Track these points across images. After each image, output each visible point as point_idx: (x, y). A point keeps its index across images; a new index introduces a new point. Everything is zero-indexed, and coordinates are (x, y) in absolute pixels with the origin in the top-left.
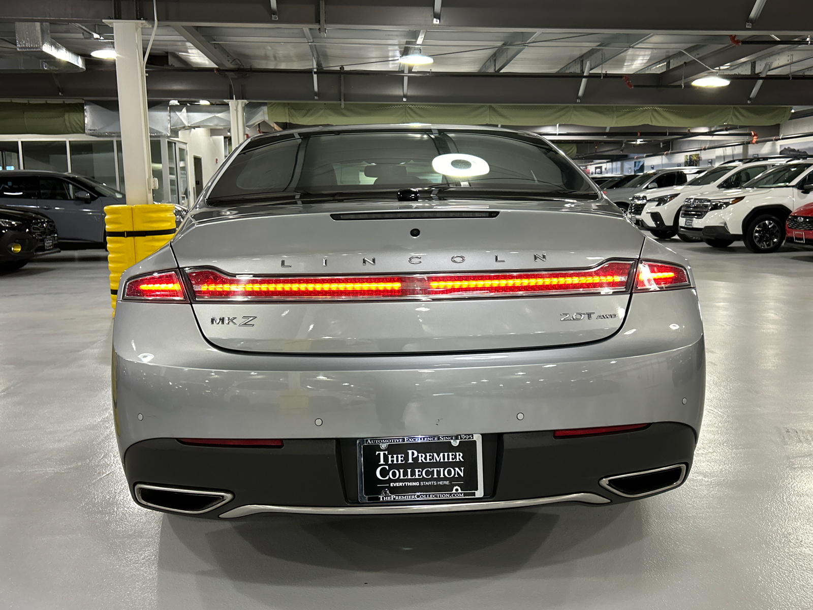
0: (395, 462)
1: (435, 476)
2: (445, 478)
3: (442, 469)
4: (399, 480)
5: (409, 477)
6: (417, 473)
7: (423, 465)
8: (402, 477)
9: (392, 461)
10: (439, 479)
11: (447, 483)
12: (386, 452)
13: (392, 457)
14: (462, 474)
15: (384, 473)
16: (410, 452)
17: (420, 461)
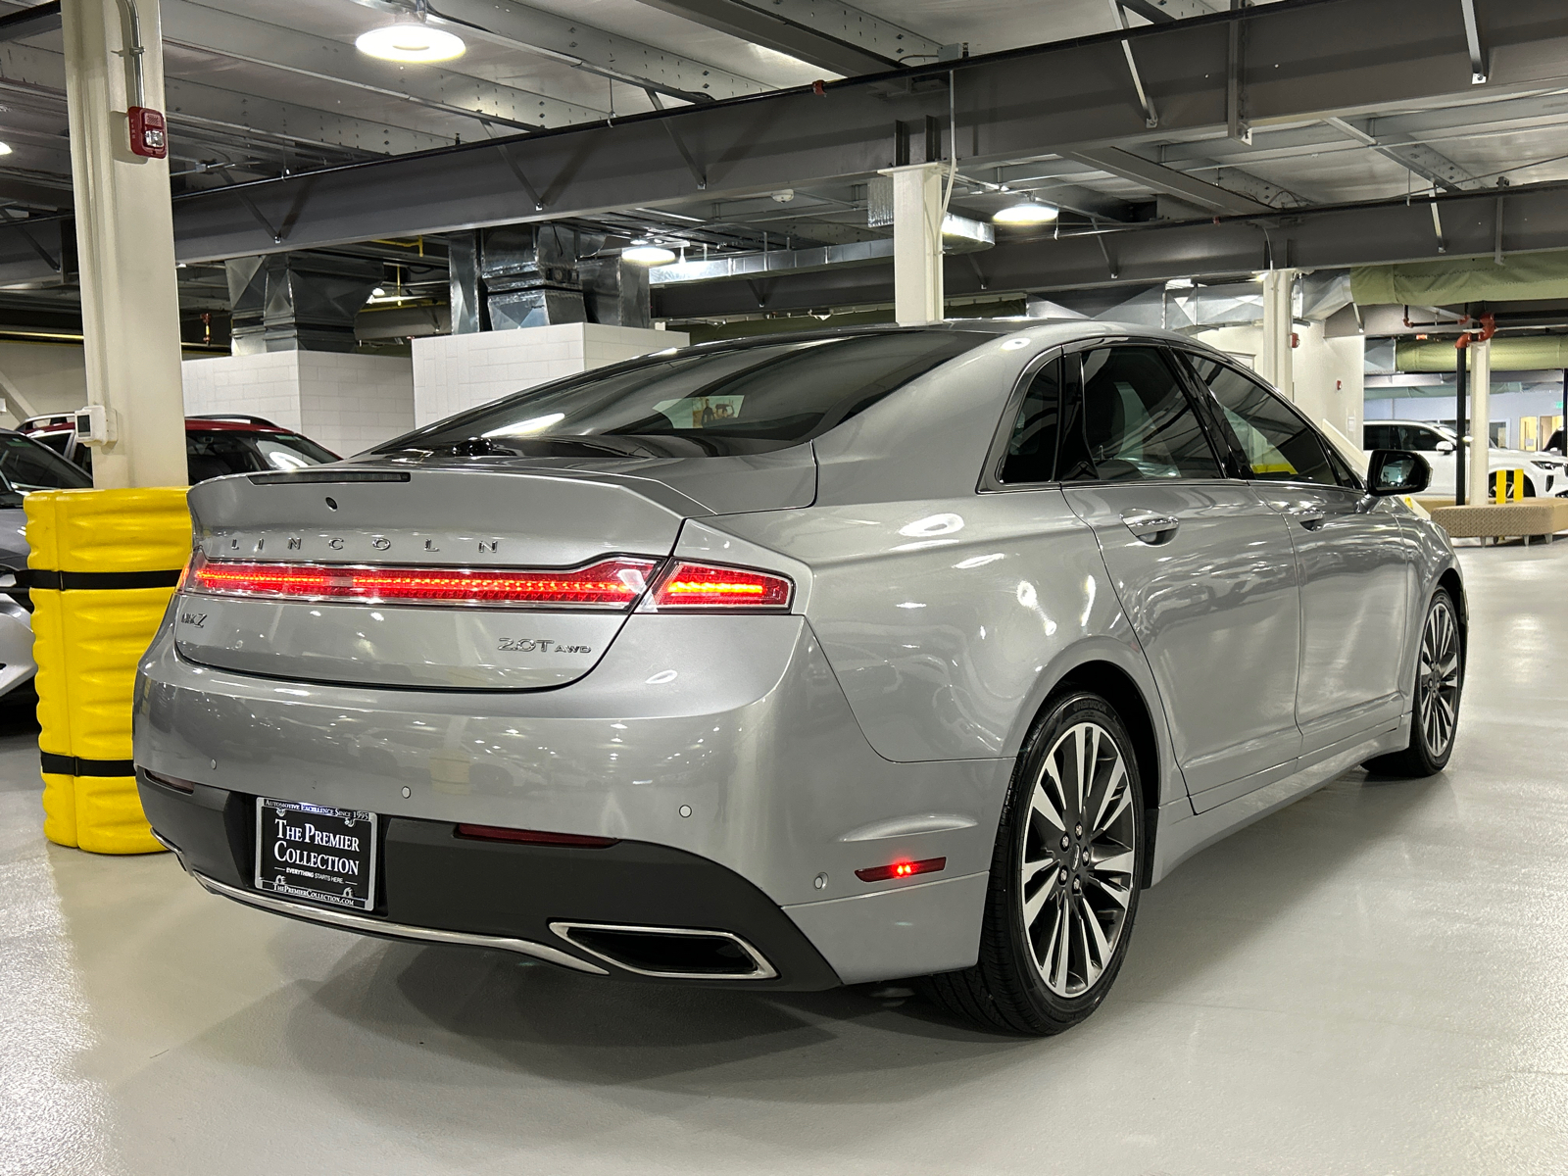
0: (293, 838)
1: (330, 868)
2: (338, 874)
3: (337, 859)
4: (294, 866)
5: (305, 864)
6: (312, 860)
7: (320, 850)
8: (298, 862)
9: (290, 836)
10: (333, 874)
11: (340, 880)
12: (285, 822)
13: (291, 831)
14: (356, 871)
15: (282, 853)
16: (307, 826)
17: (316, 842)
